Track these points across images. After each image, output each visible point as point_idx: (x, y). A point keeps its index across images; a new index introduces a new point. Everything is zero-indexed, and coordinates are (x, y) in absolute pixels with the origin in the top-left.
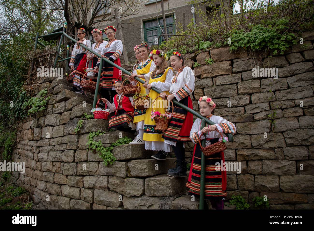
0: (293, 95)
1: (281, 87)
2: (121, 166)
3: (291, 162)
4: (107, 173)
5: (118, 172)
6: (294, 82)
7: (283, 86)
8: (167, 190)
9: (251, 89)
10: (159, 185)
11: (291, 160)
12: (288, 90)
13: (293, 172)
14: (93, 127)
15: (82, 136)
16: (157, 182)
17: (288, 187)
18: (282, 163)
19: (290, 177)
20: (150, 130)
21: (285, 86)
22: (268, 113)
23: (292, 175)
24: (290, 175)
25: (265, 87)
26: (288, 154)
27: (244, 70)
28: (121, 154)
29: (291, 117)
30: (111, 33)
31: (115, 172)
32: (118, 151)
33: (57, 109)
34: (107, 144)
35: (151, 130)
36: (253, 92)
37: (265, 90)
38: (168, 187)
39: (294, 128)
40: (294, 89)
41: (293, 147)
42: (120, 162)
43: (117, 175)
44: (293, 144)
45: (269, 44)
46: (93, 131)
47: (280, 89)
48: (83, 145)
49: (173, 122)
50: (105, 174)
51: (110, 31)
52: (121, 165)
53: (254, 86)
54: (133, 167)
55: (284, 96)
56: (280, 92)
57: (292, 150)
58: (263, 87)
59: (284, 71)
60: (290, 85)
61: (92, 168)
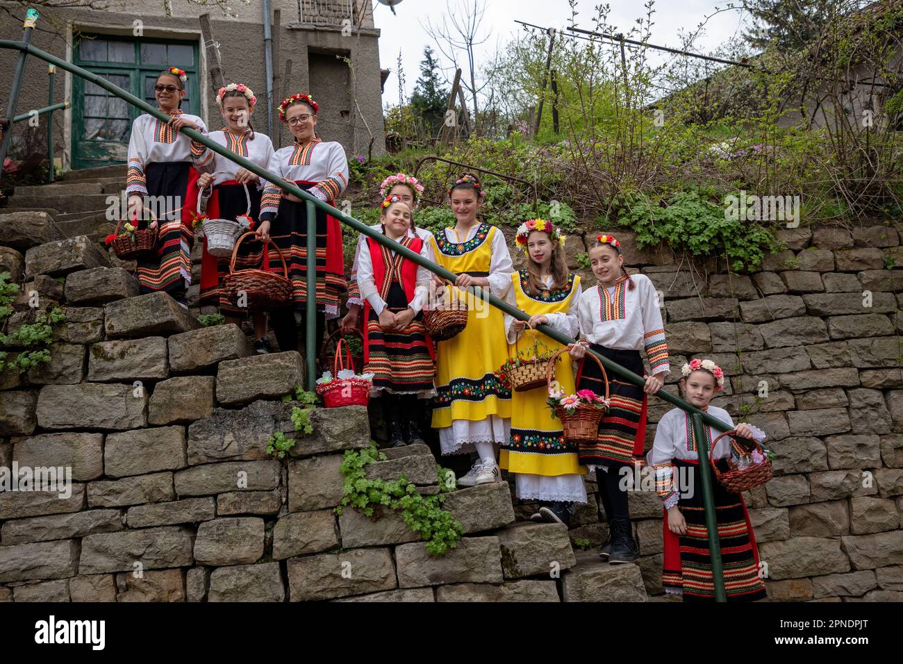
0: (776, 363)
1: (753, 345)
2: (489, 549)
3: (781, 511)
4: (435, 577)
5: (476, 570)
6: (775, 336)
7: (756, 343)
8: (637, 595)
9: (693, 344)
10: (614, 588)
11: (780, 507)
12: (766, 353)
13: (785, 534)
14: (359, 432)
15: (305, 464)
16: (604, 582)
17: (780, 568)
18: (764, 516)
19: (780, 544)
20: (548, 446)
21: (758, 343)
22: (731, 402)
23: (783, 540)
24: (780, 540)
25: (720, 341)
26: (776, 494)
27: (672, 296)
28: (476, 514)
29: (773, 412)
30: (303, 117)
31: (465, 569)
32: (468, 506)
33: (118, 363)
34: (430, 485)
35: (553, 446)
36: (697, 351)
37: (720, 349)
38: (637, 588)
39: (782, 436)
40: (775, 350)
41: (782, 478)
42: (482, 538)
43: (475, 578)
44: (782, 470)
45: (728, 245)
46: (361, 446)
47: (750, 348)
48: (316, 494)
49: (617, 420)
50: (427, 582)
51: (301, 109)
52: (486, 547)
53: (698, 337)
54: (525, 548)
55: (760, 365)
56: (749, 356)
57: (781, 483)
58: (717, 340)
59: (754, 309)
60: (767, 342)
61: (369, 570)
